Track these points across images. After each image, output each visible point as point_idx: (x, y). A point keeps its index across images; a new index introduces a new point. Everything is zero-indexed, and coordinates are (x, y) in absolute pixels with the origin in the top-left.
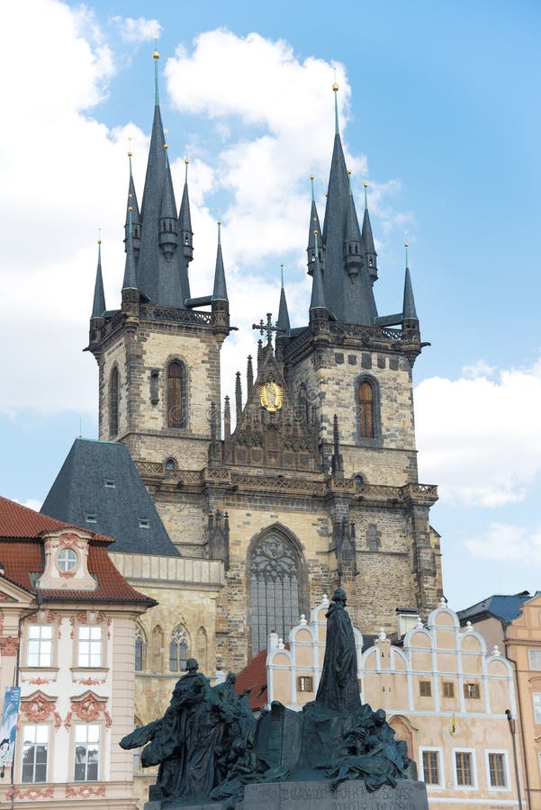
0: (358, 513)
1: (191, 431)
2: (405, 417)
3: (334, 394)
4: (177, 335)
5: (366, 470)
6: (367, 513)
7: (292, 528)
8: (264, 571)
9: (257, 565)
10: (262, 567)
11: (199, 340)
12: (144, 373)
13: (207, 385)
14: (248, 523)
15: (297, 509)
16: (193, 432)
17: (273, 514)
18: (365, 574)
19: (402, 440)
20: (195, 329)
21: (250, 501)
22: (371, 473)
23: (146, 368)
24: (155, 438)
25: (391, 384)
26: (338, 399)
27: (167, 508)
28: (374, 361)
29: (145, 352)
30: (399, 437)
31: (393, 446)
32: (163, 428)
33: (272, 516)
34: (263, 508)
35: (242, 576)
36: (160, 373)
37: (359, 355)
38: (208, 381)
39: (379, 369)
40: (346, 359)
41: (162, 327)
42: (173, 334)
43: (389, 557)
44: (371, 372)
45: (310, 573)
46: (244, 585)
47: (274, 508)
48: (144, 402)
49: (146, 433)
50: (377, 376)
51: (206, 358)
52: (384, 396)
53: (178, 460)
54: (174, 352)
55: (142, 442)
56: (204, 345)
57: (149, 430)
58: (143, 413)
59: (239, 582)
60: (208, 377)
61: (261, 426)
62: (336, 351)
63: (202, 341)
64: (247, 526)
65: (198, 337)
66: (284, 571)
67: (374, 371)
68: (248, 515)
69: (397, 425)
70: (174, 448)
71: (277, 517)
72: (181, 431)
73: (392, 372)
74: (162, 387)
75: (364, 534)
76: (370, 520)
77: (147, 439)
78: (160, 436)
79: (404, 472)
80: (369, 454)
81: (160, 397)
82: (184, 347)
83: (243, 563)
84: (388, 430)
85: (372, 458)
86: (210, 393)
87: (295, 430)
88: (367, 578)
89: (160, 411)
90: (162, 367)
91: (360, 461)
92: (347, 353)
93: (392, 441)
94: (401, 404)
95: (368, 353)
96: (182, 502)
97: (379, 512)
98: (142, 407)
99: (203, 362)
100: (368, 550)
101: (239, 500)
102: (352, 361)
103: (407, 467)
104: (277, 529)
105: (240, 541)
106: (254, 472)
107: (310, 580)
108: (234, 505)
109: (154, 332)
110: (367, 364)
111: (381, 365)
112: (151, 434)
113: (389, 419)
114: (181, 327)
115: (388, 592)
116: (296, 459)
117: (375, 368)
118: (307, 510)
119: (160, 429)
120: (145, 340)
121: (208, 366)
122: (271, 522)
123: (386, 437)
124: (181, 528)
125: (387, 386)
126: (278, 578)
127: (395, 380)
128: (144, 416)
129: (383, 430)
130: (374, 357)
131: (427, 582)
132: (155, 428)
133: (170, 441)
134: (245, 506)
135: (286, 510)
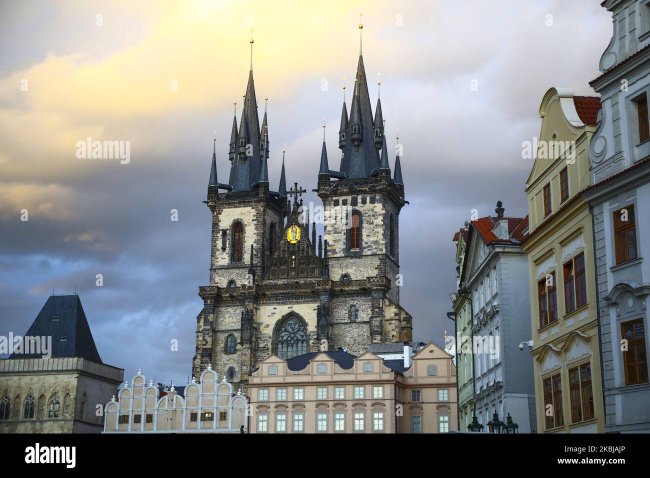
0: (344, 299)
1: (244, 263)
2: (378, 233)
3: (332, 226)
4: (238, 207)
5: (350, 271)
6: (349, 299)
7: (301, 314)
8: (287, 340)
9: (282, 337)
10: (285, 338)
11: (251, 208)
12: (219, 233)
13: (254, 234)
14: (275, 313)
15: (304, 302)
16: (246, 263)
17: (289, 306)
18: (346, 337)
19: (376, 248)
20: (249, 202)
21: (276, 300)
22: (353, 272)
23: (220, 230)
24: (223, 270)
25: (370, 213)
26: (335, 229)
27: (228, 310)
28: (360, 201)
29: (220, 221)
30: (374, 247)
31: (369, 253)
32: (228, 263)
33: (289, 308)
34: (284, 303)
35: (270, 346)
36: (228, 232)
37: (349, 198)
38: (256, 232)
39: (362, 205)
40: (341, 202)
41: (230, 205)
42: (236, 207)
43: (363, 325)
44: (357, 208)
45: (311, 339)
46: (270, 350)
47: (290, 303)
48: (219, 250)
49: (219, 267)
50: (361, 210)
51: (255, 218)
52: (365, 222)
53: (236, 281)
54: (236, 218)
55: (216, 274)
56: (254, 210)
57: (221, 266)
58: (218, 256)
59: (268, 349)
60: (255, 229)
61: (286, 253)
62: (334, 198)
63: (252, 208)
64: (274, 315)
65: (250, 206)
66: (298, 340)
67: (360, 207)
68: (275, 308)
69: (373, 239)
70: (234, 274)
71: (292, 308)
72: (238, 264)
73: (371, 205)
74: (229, 239)
75: (347, 312)
76: (351, 303)
77: (219, 272)
78: (226, 269)
79: (376, 268)
80: (353, 261)
81: (227, 246)
82: (242, 214)
83: (270, 338)
84: (366, 243)
85: (355, 263)
86: (256, 238)
87: (308, 252)
88: (347, 339)
89: (227, 254)
90: (229, 228)
91: (347, 266)
92: (341, 199)
93: (369, 250)
94: (376, 225)
95: (356, 196)
96: (236, 306)
97: (358, 296)
98: (217, 253)
99: (253, 220)
100: (349, 321)
101: (270, 300)
102: (345, 203)
103: (378, 266)
104: (292, 315)
105: (269, 325)
106: (280, 282)
107: (311, 344)
108: (266, 304)
109: (225, 208)
110: (354, 203)
111: (364, 202)
112: (222, 268)
113: (368, 236)
114: (240, 203)
115: (361, 346)
116: (307, 270)
117: (360, 205)
118: (311, 301)
119: (227, 264)
120: (220, 214)
121: (256, 222)
122: (289, 311)
123: (365, 248)
124: (235, 321)
125: (367, 215)
126: (295, 345)
127: (373, 210)
128: (218, 258)
129: (363, 243)
130: (360, 198)
131: (375, 339)
132: (224, 264)
133: (231, 271)
134: (273, 303)
135: (297, 303)
